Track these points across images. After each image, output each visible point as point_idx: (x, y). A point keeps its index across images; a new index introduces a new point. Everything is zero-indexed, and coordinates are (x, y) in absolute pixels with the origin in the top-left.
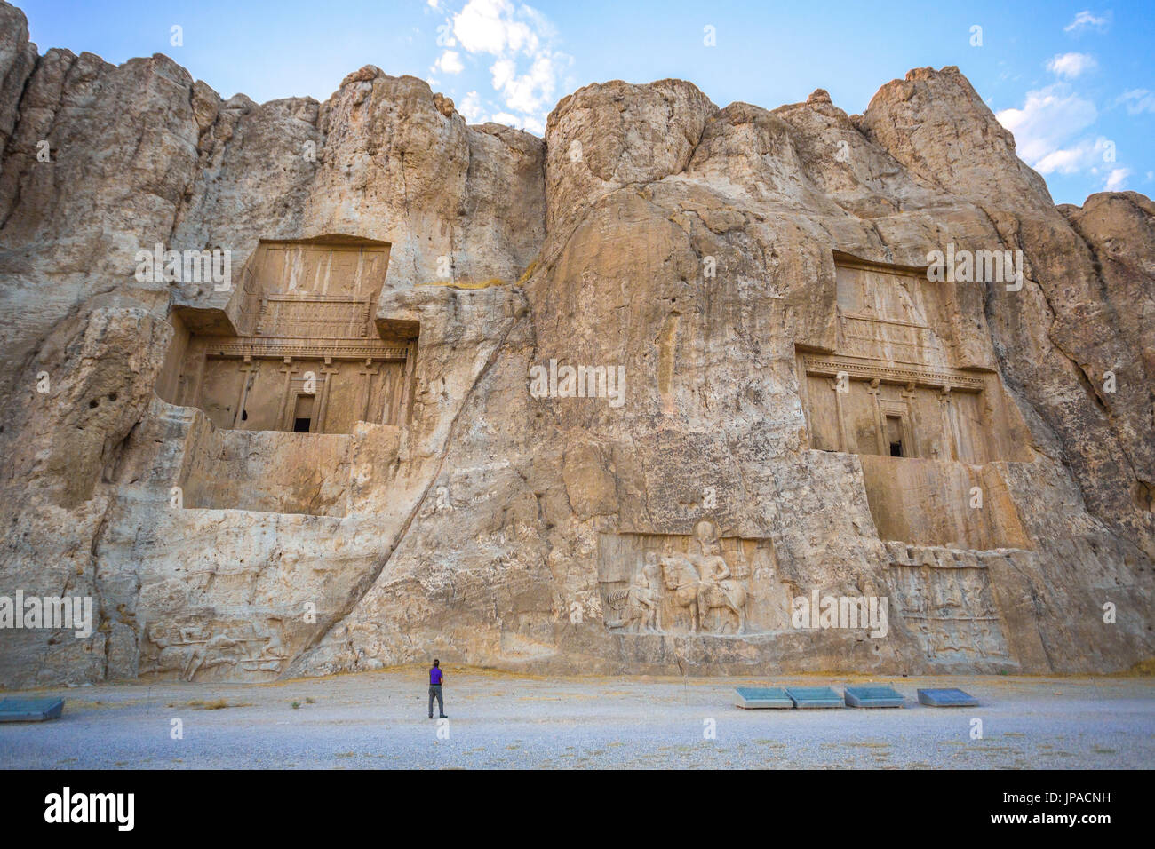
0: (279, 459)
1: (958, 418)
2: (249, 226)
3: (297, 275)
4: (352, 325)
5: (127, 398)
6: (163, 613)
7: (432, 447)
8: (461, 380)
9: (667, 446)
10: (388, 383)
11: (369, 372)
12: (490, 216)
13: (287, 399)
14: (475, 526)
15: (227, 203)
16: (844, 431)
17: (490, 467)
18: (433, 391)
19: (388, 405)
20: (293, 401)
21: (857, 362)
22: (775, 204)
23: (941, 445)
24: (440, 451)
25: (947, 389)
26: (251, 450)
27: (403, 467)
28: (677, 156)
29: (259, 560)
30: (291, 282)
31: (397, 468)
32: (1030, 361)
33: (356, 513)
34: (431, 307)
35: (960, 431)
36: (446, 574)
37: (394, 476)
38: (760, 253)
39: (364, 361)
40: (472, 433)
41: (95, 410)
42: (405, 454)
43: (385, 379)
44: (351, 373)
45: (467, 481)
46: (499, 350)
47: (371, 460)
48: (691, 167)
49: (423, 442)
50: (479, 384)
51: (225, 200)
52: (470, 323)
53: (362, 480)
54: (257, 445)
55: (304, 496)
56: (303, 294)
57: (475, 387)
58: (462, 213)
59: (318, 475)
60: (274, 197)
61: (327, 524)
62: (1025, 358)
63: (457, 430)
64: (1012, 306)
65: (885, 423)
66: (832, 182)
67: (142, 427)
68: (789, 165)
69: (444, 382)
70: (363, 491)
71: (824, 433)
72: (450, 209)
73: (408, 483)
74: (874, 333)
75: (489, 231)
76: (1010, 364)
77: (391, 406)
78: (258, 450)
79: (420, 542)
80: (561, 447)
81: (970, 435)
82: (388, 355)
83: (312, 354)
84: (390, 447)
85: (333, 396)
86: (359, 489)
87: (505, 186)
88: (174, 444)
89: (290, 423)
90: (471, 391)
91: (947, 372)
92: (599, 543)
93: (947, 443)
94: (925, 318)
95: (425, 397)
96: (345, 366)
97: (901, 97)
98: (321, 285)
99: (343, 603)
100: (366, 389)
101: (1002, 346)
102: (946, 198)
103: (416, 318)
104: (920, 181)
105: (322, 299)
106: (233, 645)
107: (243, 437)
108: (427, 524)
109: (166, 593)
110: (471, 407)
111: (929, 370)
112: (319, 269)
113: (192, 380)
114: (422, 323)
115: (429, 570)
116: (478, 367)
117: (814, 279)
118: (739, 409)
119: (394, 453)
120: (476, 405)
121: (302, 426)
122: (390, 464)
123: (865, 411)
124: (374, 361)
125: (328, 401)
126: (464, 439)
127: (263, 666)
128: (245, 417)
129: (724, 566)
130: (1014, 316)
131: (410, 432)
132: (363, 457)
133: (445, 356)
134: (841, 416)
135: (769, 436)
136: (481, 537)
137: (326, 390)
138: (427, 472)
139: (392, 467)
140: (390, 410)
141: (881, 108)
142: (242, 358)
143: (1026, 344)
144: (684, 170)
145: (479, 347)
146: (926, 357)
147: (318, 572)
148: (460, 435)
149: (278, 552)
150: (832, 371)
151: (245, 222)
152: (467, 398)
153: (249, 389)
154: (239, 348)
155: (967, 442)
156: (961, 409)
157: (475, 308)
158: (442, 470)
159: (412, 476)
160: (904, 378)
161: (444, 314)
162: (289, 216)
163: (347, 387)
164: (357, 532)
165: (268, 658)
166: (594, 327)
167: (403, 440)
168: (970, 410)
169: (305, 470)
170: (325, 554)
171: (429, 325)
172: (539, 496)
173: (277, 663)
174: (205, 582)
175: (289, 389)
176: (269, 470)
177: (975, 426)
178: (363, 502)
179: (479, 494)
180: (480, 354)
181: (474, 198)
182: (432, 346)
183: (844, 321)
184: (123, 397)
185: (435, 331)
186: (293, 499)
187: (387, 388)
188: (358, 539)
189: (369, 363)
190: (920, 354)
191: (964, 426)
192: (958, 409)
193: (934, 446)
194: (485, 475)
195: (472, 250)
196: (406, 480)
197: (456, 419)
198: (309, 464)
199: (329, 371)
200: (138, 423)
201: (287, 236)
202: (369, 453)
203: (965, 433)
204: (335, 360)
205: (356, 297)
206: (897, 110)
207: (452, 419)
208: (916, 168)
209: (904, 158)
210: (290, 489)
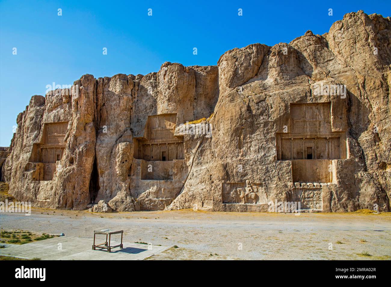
0: (160, 167)
1: (332, 146)
3: (158, 124)
4: (171, 135)
5: (129, 161)
7: (190, 164)
9: (239, 163)
10: (181, 148)
11: (176, 146)
12: (203, 98)
13: (160, 153)
14: (198, 182)
15: (140, 108)
16: (292, 153)
17: (202, 168)
18: (189, 151)
20: (161, 153)
21: (297, 134)
22: (282, 84)
23: (324, 154)
25: (328, 138)
28: (253, 72)
30: (157, 126)
31: (183, 169)
32: (361, 126)
33: (175, 179)
35: (332, 149)
37: (182, 170)
38: (268, 108)
39: (175, 143)
40: (198, 160)
41: (124, 164)
42: (185, 166)
43: (180, 147)
44: (173, 146)
45: (197, 172)
46: (203, 140)
47: (177, 168)
48: (259, 74)
49: (187, 163)
50: (199, 149)
53: (176, 172)
54: (155, 164)
55: (165, 175)
56: (159, 128)
61: (169, 182)
62: (359, 125)
64: (358, 108)
65: (306, 149)
66: (309, 67)
67: (132, 165)
68: (292, 65)
69: (191, 149)
71: (286, 154)
72: (192, 98)
74: (304, 125)
75: (203, 102)
76: (354, 127)
77: (182, 153)
78: (156, 165)
80: (216, 163)
81: (335, 151)
82: (180, 142)
83: (163, 143)
84: (181, 165)
85: (170, 151)
86: (175, 174)
87: (207, 87)
88: (139, 167)
89: (161, 159)
90: (197, 151)
91: (327, 133)
92: (222, 186)
93: (326, 153)
94: (323, 118)
95: (187, 153)
96: (171, 144)
97: (338, 29)
98: (163, 126)
100: (176, 150)
101: (352, 121)
103: (183, 135)
104: (340, 62)
105: (164, 129)
107: (153, 163)
108: (189, 181)
110: (197, 154)
111: (321, 134)
113: (141, 151)
115: (189, 191)
116: (198, 144)
117: (282, 114)
118: (259, 152)
119: (182, 166)
121: (164, 159)
122: (181, 168)
123: (300, 147)
124: (177, 143)
125: (168, 152)
128: (152, 157)
129: (251, 190)
130: (359, 111)
132: (175, 167)
133: (190, 143)
134: (292, 149)
135: (266, 158)
136: (199, 184)
137: (168, 150)
138: (189, 169)
139: (182, 169)
140: (182, 154)
141: (331, 33)
142: (149, 145)
143: (361, 120)
144: (256, 75)
145: (198, 140)
146: (321, 130)
148: (195, 161)
149: (161, 188)
150: (290, 137)
151: (145, 112)
153: (152, 151)
154: (148, 142)
155: (333, 153)
156: (333, 143)
158: (192, 169)
160: (313, 137)
162: (154, 109)
163: (172, 149)
164: (175, 183)
166: (223, 133)
167: (184, 162)
168: (336, 143)
169: (165, 169)
170: (170, 188)
171: (186, 136)
172: (211, 175)
175: (160, 150)
176: (158, 169)
177: (337, 148)
178: (176, 177)
179: (199, 175)
181: (198, 94)
182: (187, 141)
183: (295, 123)
184: (128, 160)
185: (188, 137)
186: (164, 175)
187: (181, 149)
189: (176, 144)
190: (319, 129)
191: (333, 148)
192: (332, 143)
193: (322, 154)
194: (201, 170)
195: (199, 109)
196: (185, 171)
198: (166, 168)
199: (168, 146)
200: (132, 164)
201: (154, 114)
202: (176, 166)
203: (333, 150)
204: (168, 144)
205: (171, 128)
206: (336, 34)
207: (193, 157)
208: (339, 57)
209: (336, 53)
210: (163, 173)
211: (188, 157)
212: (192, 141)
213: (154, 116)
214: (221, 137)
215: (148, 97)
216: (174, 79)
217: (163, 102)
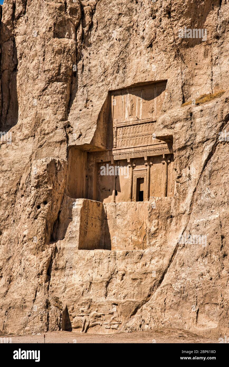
0: (128, 217)
2: (104, 83)
3: (128, 109)
6: (73, 301)
7: (185, 208)
8: (197, 166)
11: (165, 163)
13: (132, 181)
14: (197, 254)
15: (93, 70)
17: (210, 218)
18: (184, 175)
24: (188, 210)
26: (118, 213)
27: (174, 219)
29: (108, 275)
30: (126, 114)
31: (171, 221)
33: (151, 247)
34: (178, 125)
36: (182, 281)
37: (170, 225)
39: (162, 156)
40: (202, 198)
41: (39, 210)
42: (174, 213)
45: (198, 227)
46: (215, 145)
47: (157, 218)
49: (181, 205)
50: (206, 168)
51: (93, 69)
52: (199, 130)
53: (153, 229)
54: (119, 210)
56: (131, 120)
57: (204, 170)
59: (145, 224)
60: (113, 60)
61: (137, 255)
63: (195, 197)
69: (189, 169)
70: (154, 235)
73: (176, 229)
78: (120, 213)
79: (177, 263)
83: (138, 156)
84: (166, 209)
85: (152, 177)
86: (152, 234)
88: (76, 218)
90: (202, 172)
95: (180, 179)
98: (139, 114)
99: (146, 295)
100: (166, 171)
103: (171, 134)
105: (139, 122)
106: (100, 316)
107: (114, 206)
108: (181, 252)
109: (74, 292)
110: (202, 182)
112: (137, 103)
113: (91, 177)
114: (174, 136)
115: (177, 279)
116: (205, 157)
119: (168, 212)
120: (204, 181)
121: (139, 197)
122: (167, 218)
124: (166, 156)
125: (149, 181)
126: (199, 202)
127: (112, 327)
128: (116, 194)
131: (176, 200)
133: (187, 153)
136: (199, 260)
137: (148, 175)
138: (183, 222)
139: (169, 221)
145: (204, 145)
147: (134, 279)
148: (196, 200)
149: (116, 270)
151: (102, 81)
152: (200, 177)
157: (202, 119)
158: (190, 221)
159: (178, 225)
161: (184, 128)
162: (121, 72)
163: (157, 172)
164: (152, 258)
165: (114, 322)
167: (172, 205)
169: (140, 222)
170: (137, 271)
171: (177, 136)
173: (117, 325)
174: (88, 287)
175: (132, 176)
176: (125, 223)
178: (154, 241)
180: (206, 149)
182: (180, 149)
184: (49, 202)
185: (181, 140)
188: (153, 261)
189: (164, 157)
194: (206, 223)
196: (175, 227)
199: (148, 164)
200: (60, 212)
201: (121, 86)
202: (156, 214)
204: (149, 158)
205: (154, 117)
207: (193, 190)
210: (135, 233)
211: (181, 190)
212: (191, 148)
215: (111, 43)
217: (139, 53)
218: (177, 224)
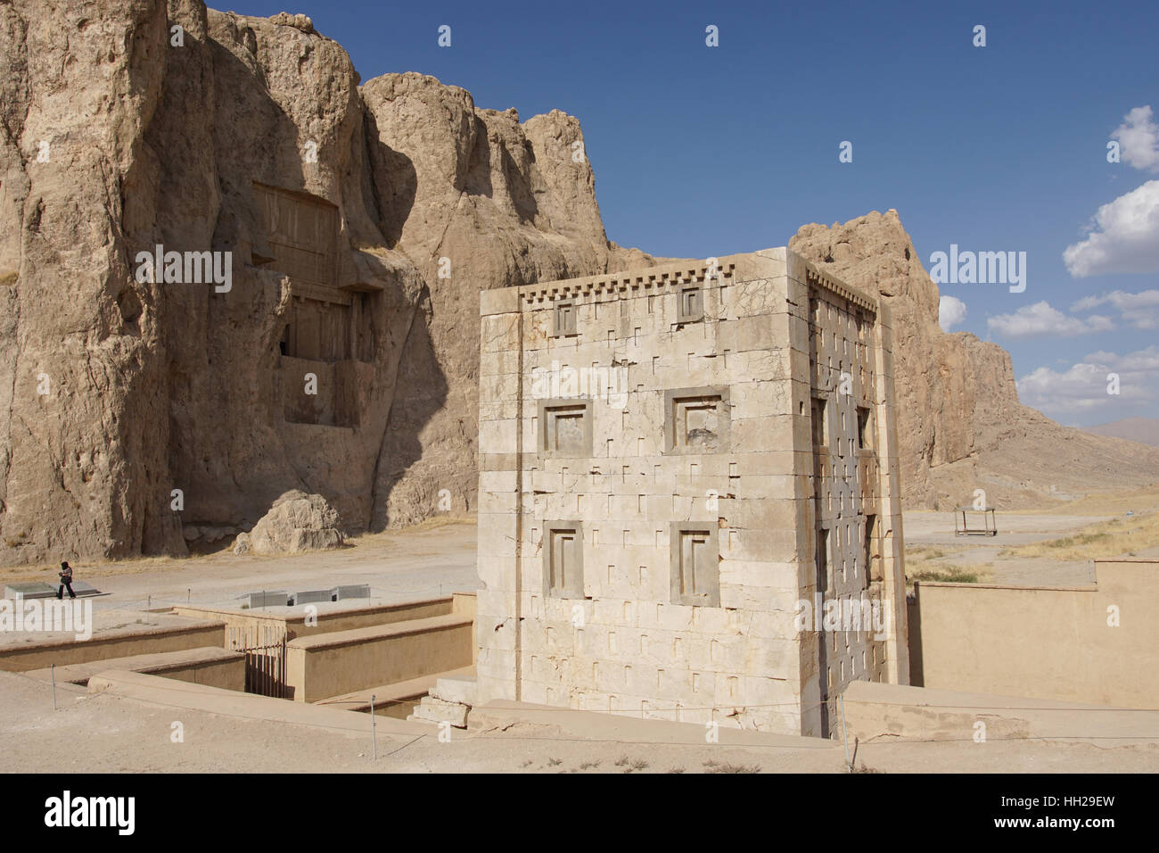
3: (275, 218)
4: (316, 272)
7: (389, 380)
8: (400, 335)
11: (323, 311)
18: (388, 341)
19: (335, 340)
24: (394, 384)
27: (374, 393)
30: (273, 226)
31: (371, 394)
33: (364, 426)
34: (389, 279)
39: (323, 303)
40: (408, 373)
42: (375, 384)
43: (332, 318)
49: (384, 376)
50: (409, 338)
53: (364, 403)
56: (284, 239)
57: (407, 340)
58: (349, 174)
60: (252, 137)
63: (401, 370)
69: (393, 335)
70: (365, 410)
73: (378, 405)
79: (398, 447)
82: (340, 302)
84: (370, 380)
85: (302, 328)
90: (406, 343)
96: (311, 305)
98: (293, 233)
100: (323, 324)
102: (572, 225)
103: (382, 286)
104: (556, 204)
110: (406, 354)
112: (290, 214)
114: (385, 290)
120: (408, 352)
122: (369, 390)
124: (330, 304)
125: (299, 330)
126: (405, 377)
131: (377, 368)
137: (297, 322)
138: (388, 398)
148: (403, 373)
151: (236, 158)
152: (404, 347)
159: (380, 400)
162: (266, 159)
163: (310, 320)
164: (368, 439)
167: (374, 374)
171: (388, 292)
172: (461, 422)
178: (366, 418)
188: (369, 444)
189: (326, 305)
197: (400, 363)
199: (300, 307)
201: (267, 181)
202: (364, 384)
204: (306, 299)
205: (318, 248)
206: (549, 142)
208: (555, 193)
209: (550, 183)
210: (296, 402)
212: (398, 311)
213: (267, 186)
214: (463, 319)
216: (338, 93)
218: (377, 399)
